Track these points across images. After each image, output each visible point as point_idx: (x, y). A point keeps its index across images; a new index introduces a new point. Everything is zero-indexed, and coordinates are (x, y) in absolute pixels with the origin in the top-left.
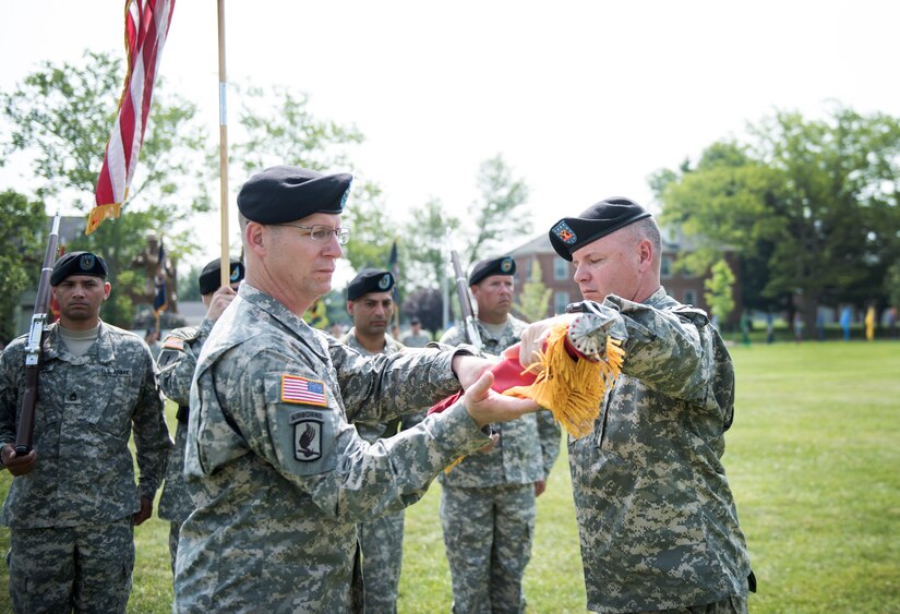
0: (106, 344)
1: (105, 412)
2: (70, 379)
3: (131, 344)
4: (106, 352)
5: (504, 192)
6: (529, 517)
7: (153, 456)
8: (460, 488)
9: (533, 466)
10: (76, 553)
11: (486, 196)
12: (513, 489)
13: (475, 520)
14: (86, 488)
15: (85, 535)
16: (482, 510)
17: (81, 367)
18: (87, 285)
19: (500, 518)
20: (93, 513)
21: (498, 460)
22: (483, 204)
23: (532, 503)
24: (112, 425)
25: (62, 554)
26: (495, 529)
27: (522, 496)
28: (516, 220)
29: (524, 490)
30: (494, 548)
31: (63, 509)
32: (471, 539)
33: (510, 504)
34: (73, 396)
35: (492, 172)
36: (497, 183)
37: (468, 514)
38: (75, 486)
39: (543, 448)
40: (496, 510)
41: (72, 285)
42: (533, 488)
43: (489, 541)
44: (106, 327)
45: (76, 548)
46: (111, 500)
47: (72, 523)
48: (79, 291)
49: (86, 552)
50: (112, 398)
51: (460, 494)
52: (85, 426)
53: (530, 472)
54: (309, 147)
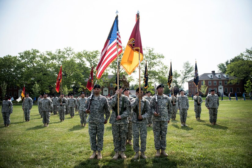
0: (100, 98)
1: (99, 107)
2: (95, 102)
3: (103, 98)
4: (100, 99)
5: (189, 69)
6: (167, 126)
7: (107, 114)
8: (155, 121)
9: (167, 118)
10: (96, 127)
11: (185, 70)
12: (164, 122)
13: (157, 126)
14: (97, 117)
15: (97, 124)
16: (159, 125)
17: (96, 100)
18: (97, 89)
19: (162, 127)
20: (98, 121)
21: (160, 117)
22: (185, 71)
23: (167, 124)
24: (100, 109)
25: (95, 127)
26: (161, 128)
27: (165, 123)
28: (191, 74)
29: (166, 122)
30: (161, 131)
31: (94, 120)
32: (157, 129)
33: (163, 124)
34: (95, 105)
35: (186, 65)
36: (187, 67)
37: (156, 126)
38: (95, 117)
39: (169, 116)
40: (161, 125)
41: (95, 89)
42: (167, 122)
43: (160, 130)
44: (100, 95)
45: (96, 126)
46: (100, 120)
47: (95, 122)
48: (96, 90)
49: (98, 127)
50: (100, 105)
51: (155, 122)
52: (96, 109)
53: (166, 119)
54: (153, 59)
